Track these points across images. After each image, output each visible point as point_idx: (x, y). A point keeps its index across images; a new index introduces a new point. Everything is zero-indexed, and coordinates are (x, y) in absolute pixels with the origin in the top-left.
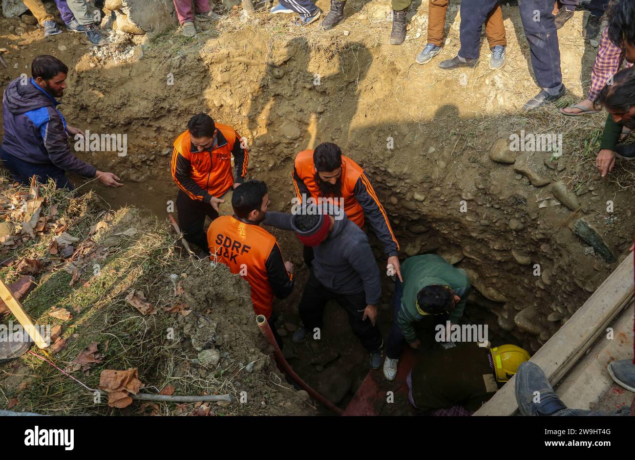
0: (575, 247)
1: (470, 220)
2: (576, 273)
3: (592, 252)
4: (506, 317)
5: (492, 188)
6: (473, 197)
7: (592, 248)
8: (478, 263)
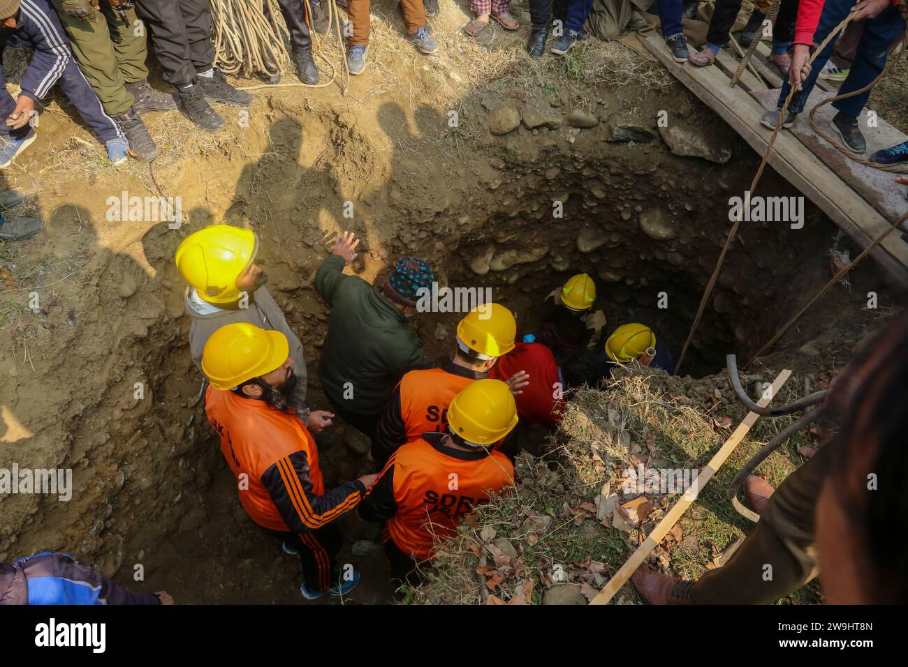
0: (618, 150)
1: (507, 203)
2: (633, 167)
3: (634, 144)
4: (561, 259)
5: (519, 158)
6: (501, 181)
7: (632, 141)
8: (516, 239)
